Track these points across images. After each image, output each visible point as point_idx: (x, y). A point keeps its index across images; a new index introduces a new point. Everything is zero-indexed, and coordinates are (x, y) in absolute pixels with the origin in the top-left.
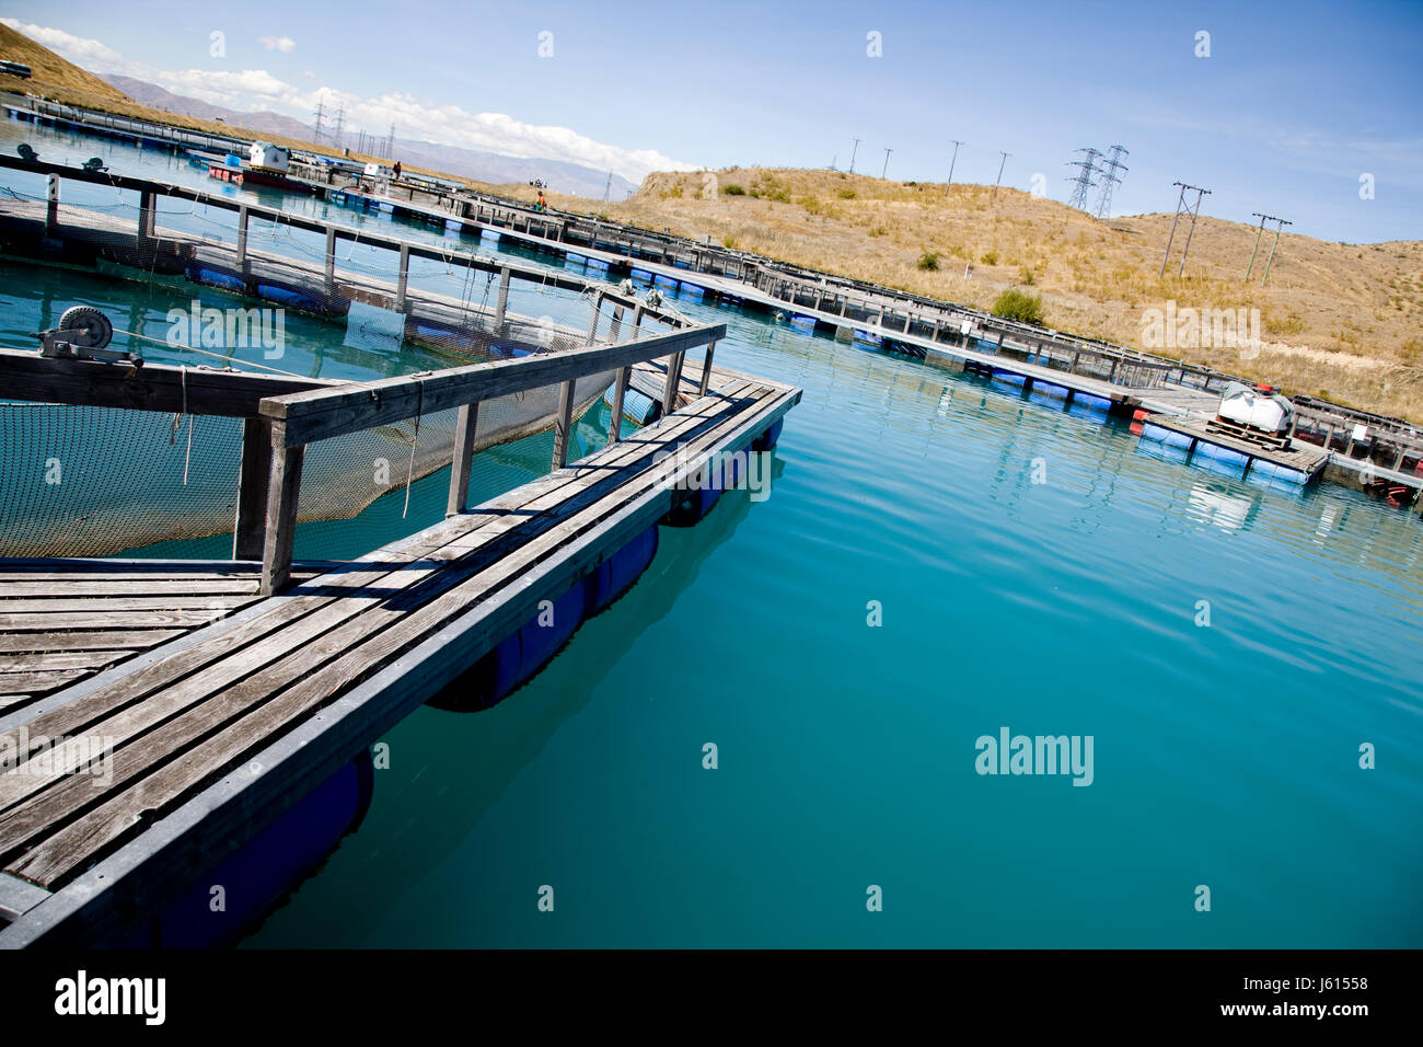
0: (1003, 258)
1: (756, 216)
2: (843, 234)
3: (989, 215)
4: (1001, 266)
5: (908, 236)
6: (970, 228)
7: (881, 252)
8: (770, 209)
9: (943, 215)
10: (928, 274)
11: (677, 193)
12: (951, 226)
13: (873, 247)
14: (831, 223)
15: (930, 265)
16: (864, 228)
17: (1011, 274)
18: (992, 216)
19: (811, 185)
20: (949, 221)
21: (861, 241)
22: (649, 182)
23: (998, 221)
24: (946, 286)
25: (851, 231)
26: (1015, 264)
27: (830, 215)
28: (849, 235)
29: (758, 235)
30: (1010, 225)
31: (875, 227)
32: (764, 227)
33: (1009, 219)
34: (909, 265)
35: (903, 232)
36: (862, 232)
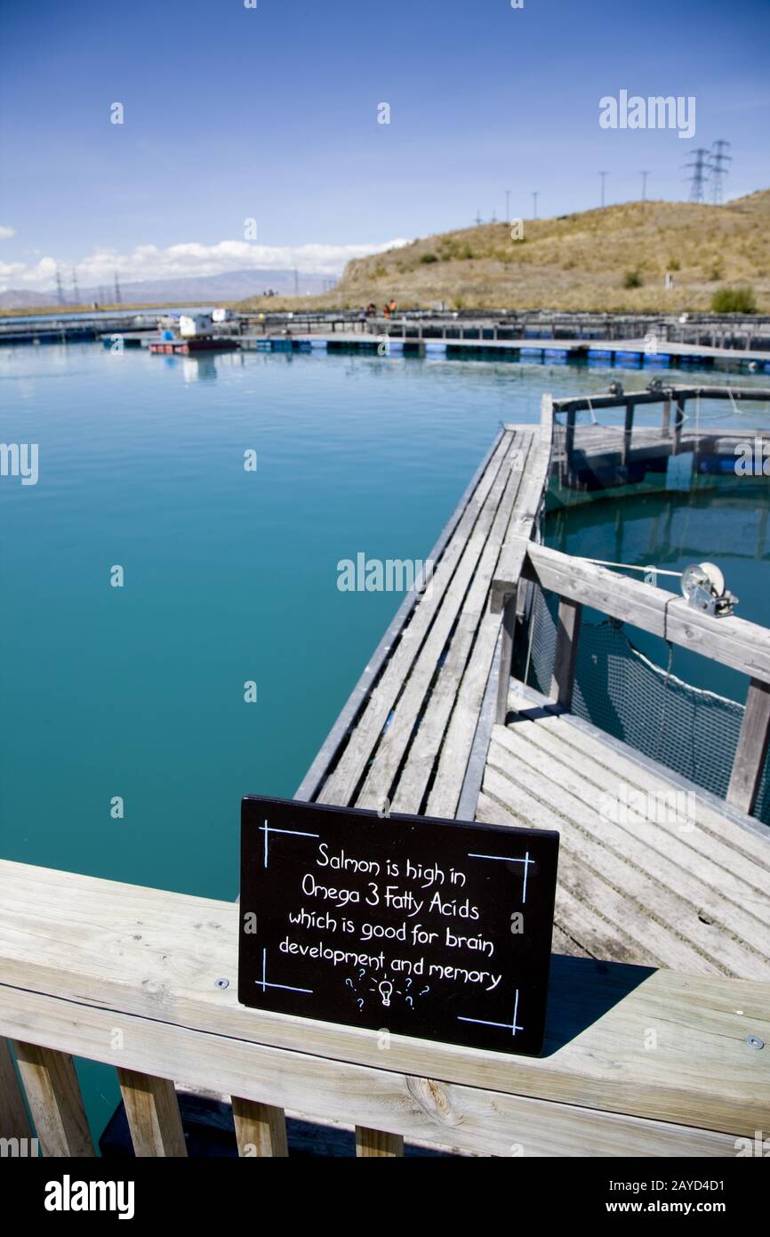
0: (683, 263)
1: (464, 276)
2: (542, 274)
3: (649, 228)
4: (685, 270)
5: (595, 263)
6: (642, 243)
7: (579, 281)
8: (472, 267)
9: (613, 237)
10: (635, 291)
11: (381, 273)
12: (625, 245)
13: (570, 279)
14: (528, 268)
15: (633, 283)
16: (555, 265)
17: (697, 275)
18: (654, 229)
19: (484, 239)
20: (621, 241)
21: (559, 276)
22: (351, 270)
23: (661, 231)
24: (655, 297)
25: (546, 270)
26: (696, 264)
27: (523, 260)
28: (547, 274)
29: (476, 291)
30: (673, 233)
31: (565, 260)
32: (475, 283)
33: (668, 228)
34: (615, 288)
35: (590, 260)
36: (554, 269)
